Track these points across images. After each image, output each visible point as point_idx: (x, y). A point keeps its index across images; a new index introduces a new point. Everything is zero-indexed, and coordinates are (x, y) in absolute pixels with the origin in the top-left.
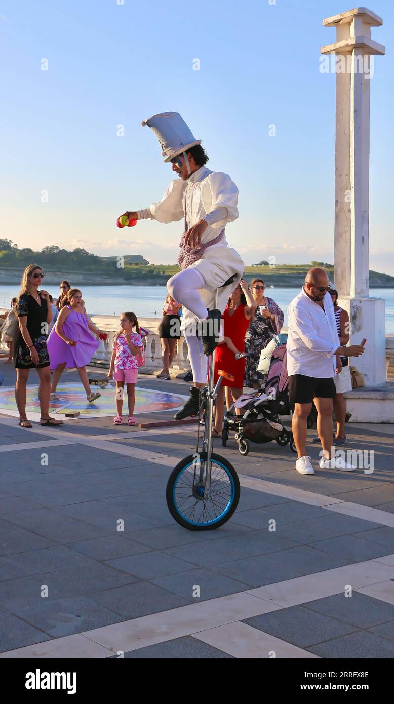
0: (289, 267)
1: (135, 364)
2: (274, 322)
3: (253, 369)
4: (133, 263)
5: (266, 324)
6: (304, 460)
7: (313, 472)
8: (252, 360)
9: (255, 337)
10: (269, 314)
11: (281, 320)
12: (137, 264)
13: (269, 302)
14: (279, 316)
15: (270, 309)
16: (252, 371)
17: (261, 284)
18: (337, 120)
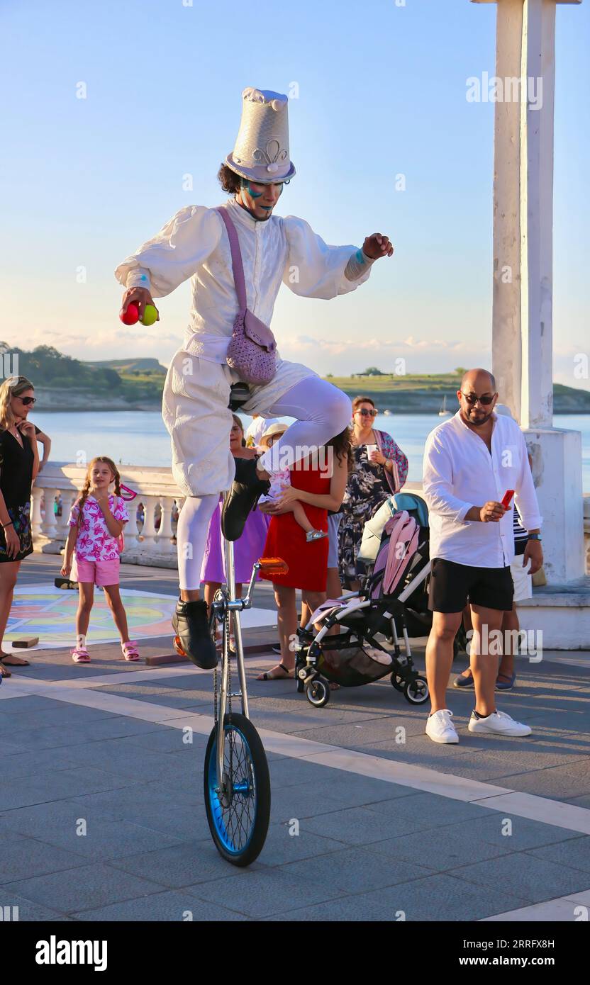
0: (416, 379)
1: (113, 551)
2: (391, 474)
3: (349, 556)
4: (140, 371)
5: (377, 477)
6: (440, 717)
7: (456, 740)
8: (348, 540)
9: (357, 499)
10: (382, 460)
11: (404, 470)
12: (148, 374)
13: (383, 439)
14: (400, 464)
15: (383, 450)
16: (348, 559)
17: (369, 407)
18: (497, 119)
